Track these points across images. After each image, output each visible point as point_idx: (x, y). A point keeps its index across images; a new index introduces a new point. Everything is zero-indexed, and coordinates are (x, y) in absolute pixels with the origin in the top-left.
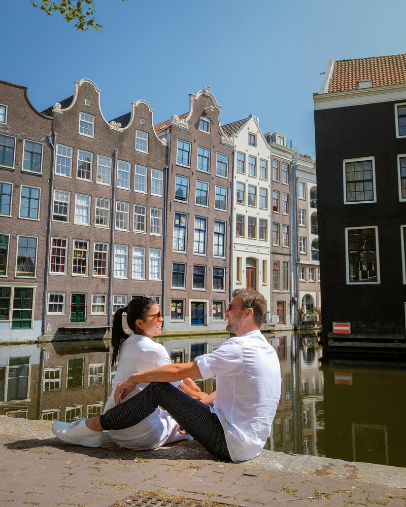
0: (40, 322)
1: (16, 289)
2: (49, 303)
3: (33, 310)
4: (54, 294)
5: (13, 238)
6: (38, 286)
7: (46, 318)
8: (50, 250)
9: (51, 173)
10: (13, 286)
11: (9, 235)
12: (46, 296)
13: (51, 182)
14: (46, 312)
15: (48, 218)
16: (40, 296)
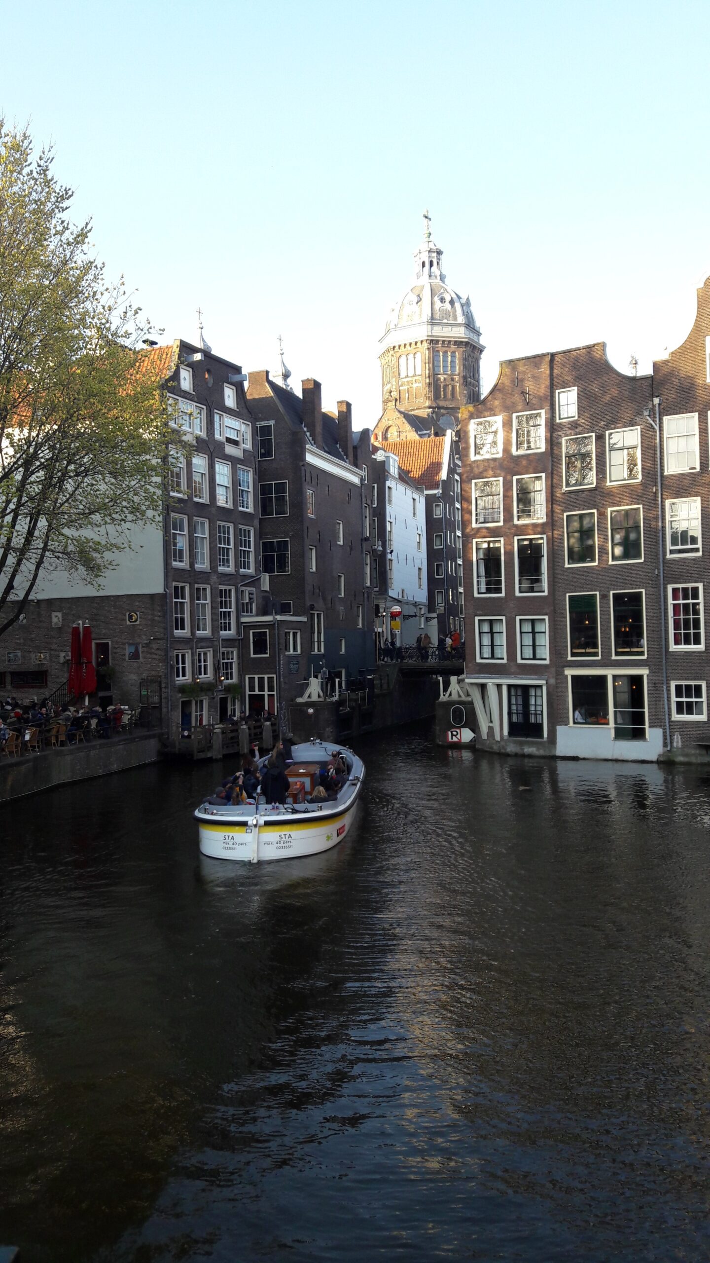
0: (659, 732)
1: (615, 677)
2: (674, 699)
3: (646, 710)
4: (684, 683)
5: (604, 597)
6: (651, 671)
7: (667, 725)
8: (666, 609)
9: (655, 474)
10: (609, 673)
11: (598, 593)
12: (665, 687)
13: (657, 490)
14: (667, 716)
15: (657, 555)
16: (656, 688)
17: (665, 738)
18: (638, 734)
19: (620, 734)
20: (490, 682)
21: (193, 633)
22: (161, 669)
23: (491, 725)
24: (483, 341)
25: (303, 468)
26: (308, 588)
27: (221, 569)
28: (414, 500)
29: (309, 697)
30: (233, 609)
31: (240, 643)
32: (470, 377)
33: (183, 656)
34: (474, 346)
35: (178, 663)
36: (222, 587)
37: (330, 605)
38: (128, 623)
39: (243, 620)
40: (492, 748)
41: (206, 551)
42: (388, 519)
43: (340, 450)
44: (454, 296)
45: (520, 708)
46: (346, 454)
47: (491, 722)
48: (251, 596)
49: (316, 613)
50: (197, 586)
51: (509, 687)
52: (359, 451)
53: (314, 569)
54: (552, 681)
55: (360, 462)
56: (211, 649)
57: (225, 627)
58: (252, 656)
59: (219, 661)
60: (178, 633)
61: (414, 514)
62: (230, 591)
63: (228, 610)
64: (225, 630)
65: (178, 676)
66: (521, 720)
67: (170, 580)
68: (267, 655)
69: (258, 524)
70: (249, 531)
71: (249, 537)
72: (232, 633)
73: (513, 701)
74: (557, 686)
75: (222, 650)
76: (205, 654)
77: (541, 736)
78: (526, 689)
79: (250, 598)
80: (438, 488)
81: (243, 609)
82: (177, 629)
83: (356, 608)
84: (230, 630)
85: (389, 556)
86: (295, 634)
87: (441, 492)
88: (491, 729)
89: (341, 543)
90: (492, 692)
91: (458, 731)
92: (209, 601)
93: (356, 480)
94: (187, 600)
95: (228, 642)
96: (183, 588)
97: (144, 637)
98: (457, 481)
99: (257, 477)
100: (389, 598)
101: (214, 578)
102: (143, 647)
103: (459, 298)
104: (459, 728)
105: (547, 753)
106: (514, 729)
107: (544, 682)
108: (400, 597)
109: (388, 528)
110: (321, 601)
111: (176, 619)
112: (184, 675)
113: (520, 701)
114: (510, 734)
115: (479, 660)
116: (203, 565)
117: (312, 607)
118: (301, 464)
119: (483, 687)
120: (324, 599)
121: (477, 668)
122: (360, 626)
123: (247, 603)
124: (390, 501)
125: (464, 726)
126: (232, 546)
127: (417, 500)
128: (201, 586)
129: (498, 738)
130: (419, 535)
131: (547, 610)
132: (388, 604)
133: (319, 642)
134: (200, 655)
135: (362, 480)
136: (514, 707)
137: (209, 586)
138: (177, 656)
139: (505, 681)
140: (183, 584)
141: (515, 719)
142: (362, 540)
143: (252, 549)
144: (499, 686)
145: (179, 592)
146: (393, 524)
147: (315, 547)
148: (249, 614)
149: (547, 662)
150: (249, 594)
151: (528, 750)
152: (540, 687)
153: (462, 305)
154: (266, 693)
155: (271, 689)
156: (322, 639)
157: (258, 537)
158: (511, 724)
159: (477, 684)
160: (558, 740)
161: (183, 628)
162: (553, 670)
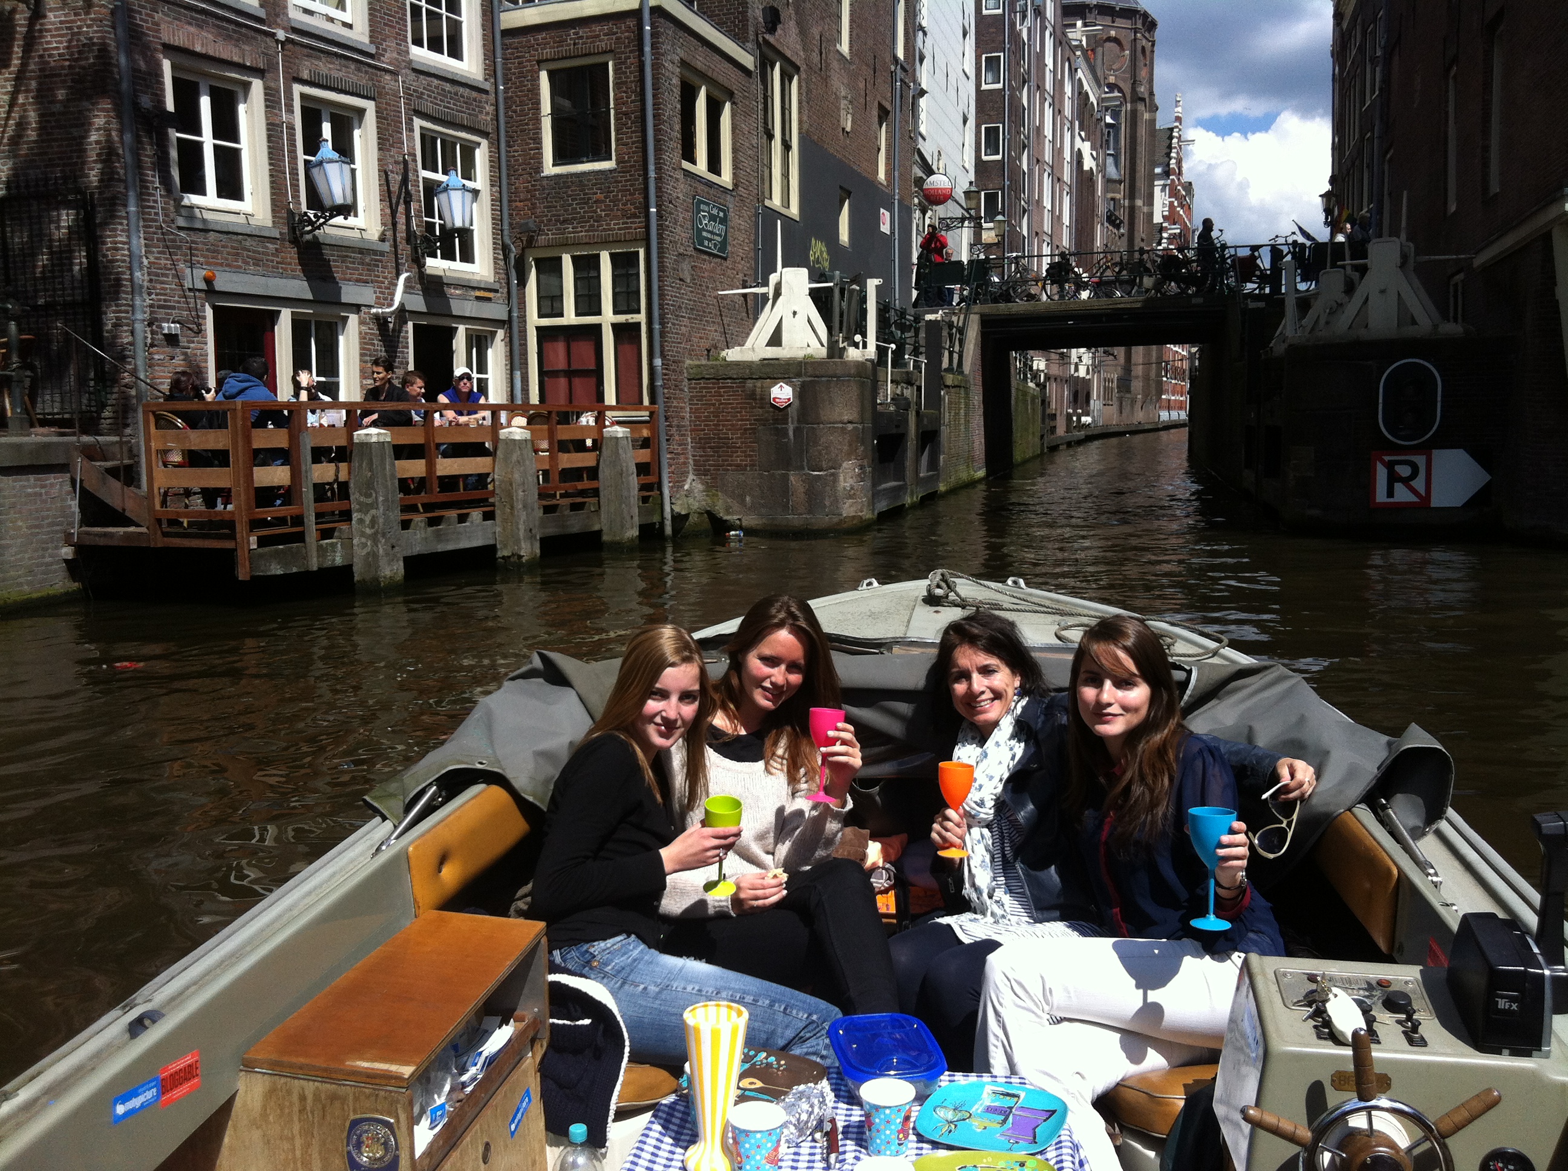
29: (776, 340)
31: (498, 109)
37: (814, 61)
49: (778, 63)
56: (369, 105)
58: (550, 169)
59: (407, 168)
64: (436, 47)
68: (611, 169)
72: (464, 63)
84: (456, 52)
86: (713, 102)
91: (1420, 460)
100: (917, 156)
104: (1426, 449)
110: (794, 27)
117: (774, 20)
122: (883, 180)
133: (784, 176)
154: (608, 317)
155: (625, 301)
156: (794, 171)
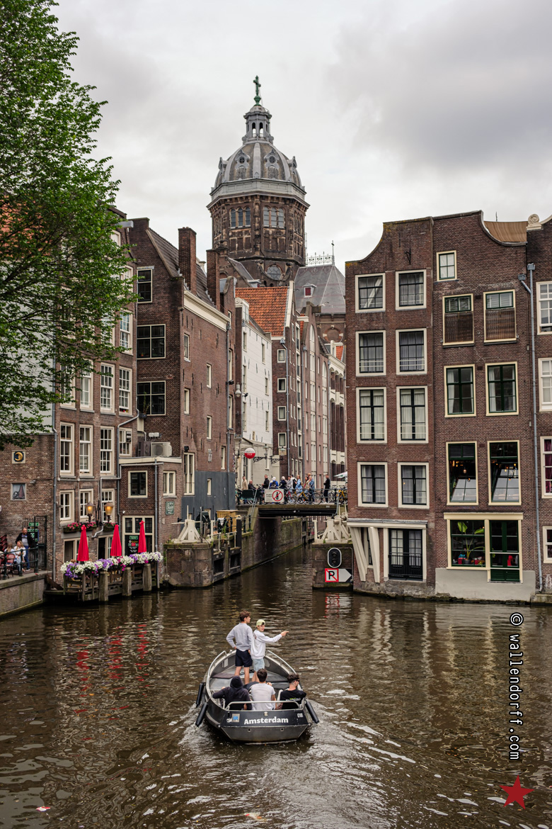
0: (532, 573)
1: (492, 522)
2: (546, 543)
5: (482, 446)
6: (525, 516)
7: (540, 567)
8: (539, 458)
9: (530, 334)
10: (487, 518)
11: (476, 442)
12: (538, 532)
13: (531, 349)
14: (540, 559)
15: (532, 408)
16: (530, 533)
17: (538, 580)
18: (514, 576)
19: (496, 576)
20: (372, 526)
21: (76, 474)
22: (47, 509)
23: (370, 567)
24: (307, 199)
25: (181, 313)
26: (183, 429)
27: (103, 410)
28: (263, 345)
29: (186, 538)
30: (112, 449)
31: (118, 484)
32: (296, 232)
33: (67, 496)
34: (300, 204)
35: (62, 504)
36: (103, 428)
37: (200, 447)
38: (14, 462)
39: (121, 461)
40: (371, 590)
41: (90, 391)
42: (243, 363)
43: (209, 296)
44: (283, 158)
45: (401, 551)
46: (214, 300)
47: (371, 564)
48: (128, 437)
49: (189, 454)
50: (81, 426)
51: (390, 530)
52: (225, 297)
53: (187, 412)
54: (432, 525)
55: (226, 308)
56: (92, 490)
57: (105, 467)
58: (130, 496)
59: (99, 502)
60: (63, 473)
61: (263, 359)
62: (110, 431)
63: (108, 450)
64: (105, 470)
65: (62, 517)
66: (401, 562)
67: (58, 418)
68: (146, 496)
69: (136, 365)
70: (128, 372)
71: (128, 379)
72: (110, 474)
73: (394, 544)
74: (436, 531)
75: (103, 490)
76: (86, 494)
77: (421, 579)
78: (406, 532)
79: (127, 439)
80: (282, 335)
81: (121, 448)
82: (62, 469)
83: (220, 450)
84: (108, 470)
85: (243, 399)
86: (171, 474)
87: (284, 338)
88: (371, 571)
89: (209, 386)
90: (374, 535)
91: (335, 571)
92: (91, 441)
93: (223, 326)
94: (72, 440)
95: (108, 483)
96: (69, 428)
97: (30, 477)
98: (297, 329)
99: (136, 320)
100: (243, 440)
101: (97, 419)
102: (28, 486)
103: (286, 158)
104: (337, 569)
105: (427, 596)
106: (395, 571)
107: (425, 526)
108: (252, 439)
109: (243, 374)
110: (193, 443)
111: (62, 458)
112: (67, 515)
113: (401, 544)
114: (390, 576)
115: (360, 504)
116: (87, 406)
117: (187, 449)
118: (179, 308)
119: (363, 531)
120: (196, 441)
121: (359, 512)
122: (223, 468)
123: (124, 444)
124: (245, 346)
125: (340, 567)
126: (113, 387)
127: (266, 346)
128: (85, 426)
129: (378, 579)
130: (266, 379)
131: (427, 457)
132: (243, 446)
133: (191, 483)
134: (82, 495)
135: (228, 325)
136: (394, 550)
137: (92, 426)
138: (62, 496)
139: (387, 525)
140: (69, 424)
141: (394, 562)
142: (227, 383)
143: (130, 390)
144: (380, 530)
145: (65, 432)
146: (247, 367)
147: (189, 389)
148: (126, 455)
149: (427, 507)
150: (127, 435)
151: (408, 591)
152: (421, 531)
153: (290, 166)
155: (149, 529)
156: (193, 481)
157: (136, 378)
158: (391, 566)
159: (358, 528)
160: (436, 582)
161: (67, 468)
162: (432, 515)
